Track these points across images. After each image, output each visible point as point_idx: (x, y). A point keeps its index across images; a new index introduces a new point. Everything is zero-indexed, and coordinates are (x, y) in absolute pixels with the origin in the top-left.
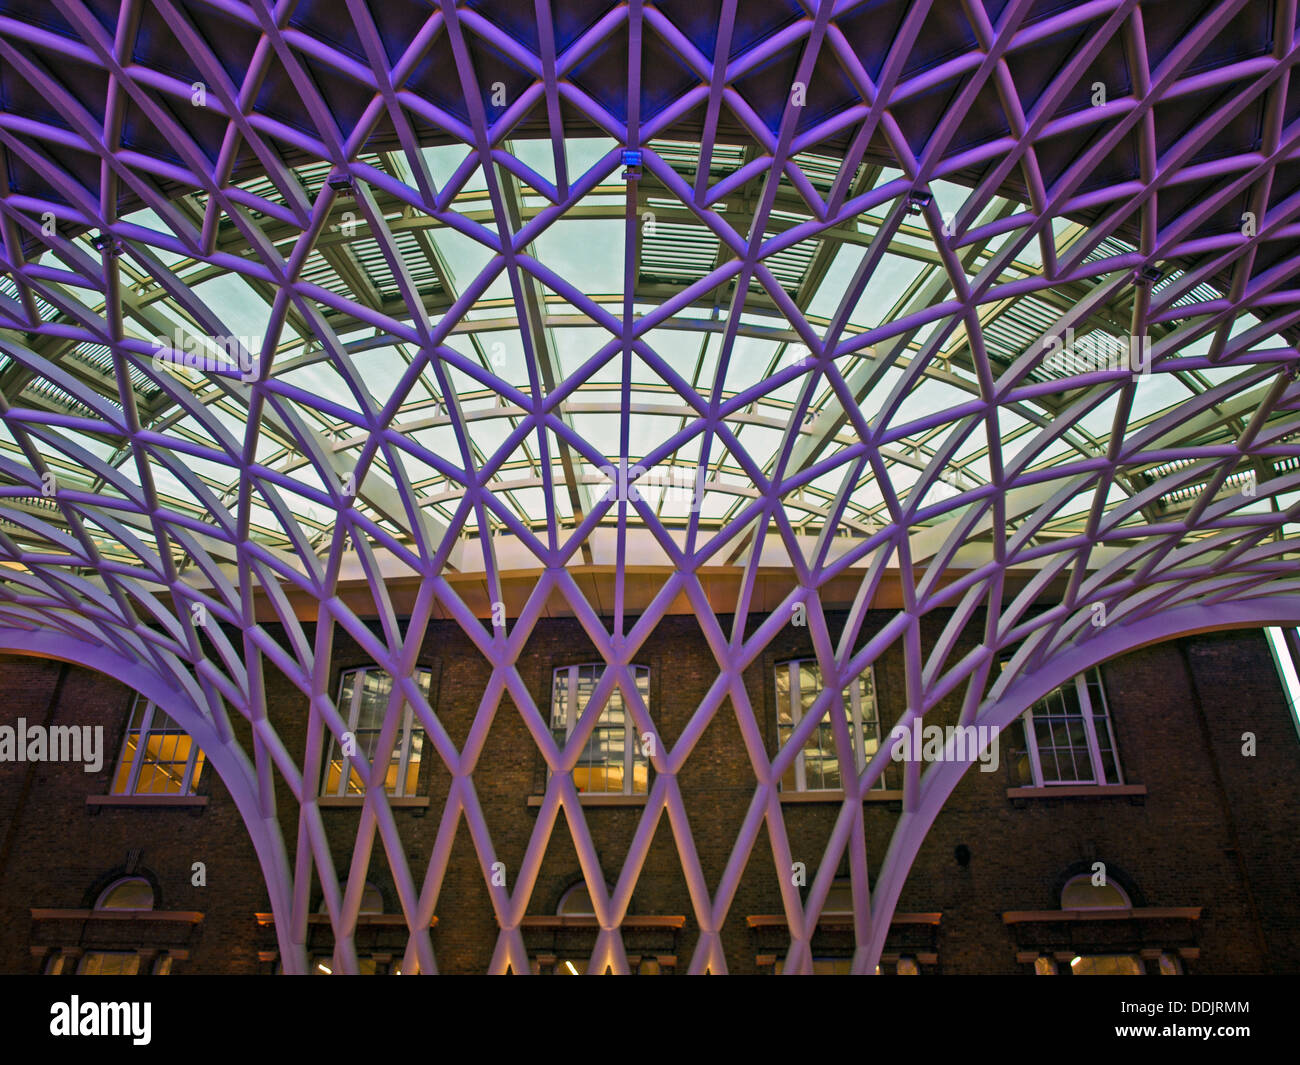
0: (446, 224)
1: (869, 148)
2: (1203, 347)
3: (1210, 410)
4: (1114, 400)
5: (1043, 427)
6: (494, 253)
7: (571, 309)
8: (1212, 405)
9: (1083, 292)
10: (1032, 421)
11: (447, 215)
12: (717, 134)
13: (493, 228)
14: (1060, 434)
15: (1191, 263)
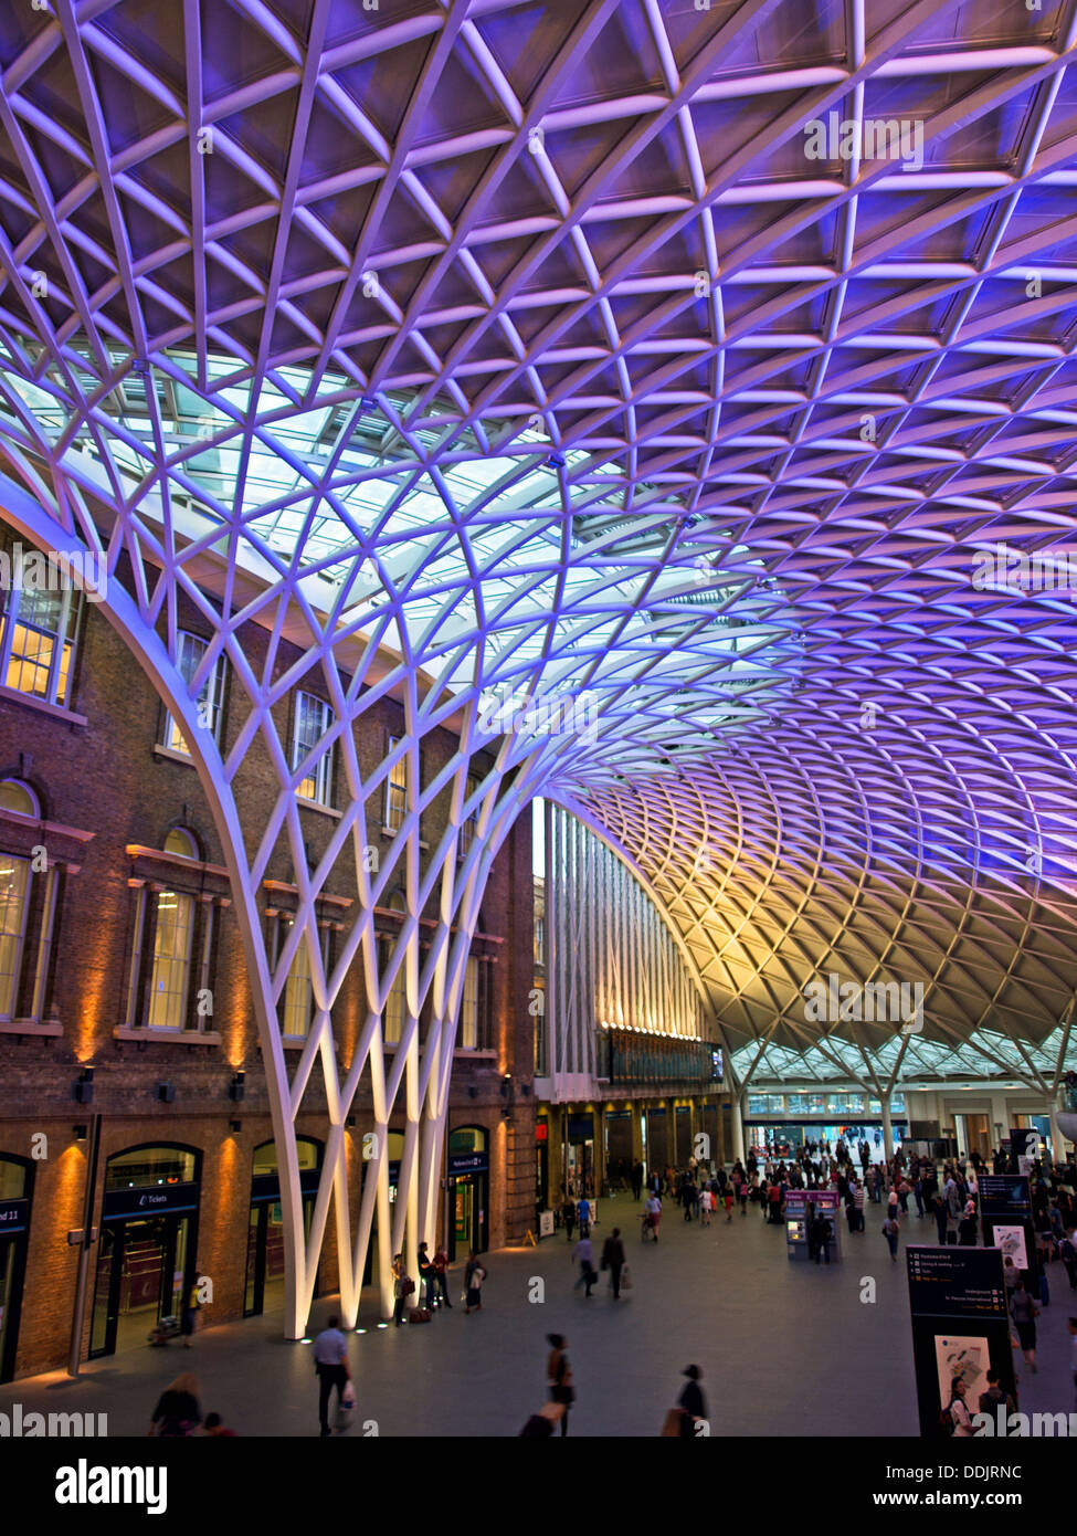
0: (209, 401)
6: (236, 422)
11: (211, 397)
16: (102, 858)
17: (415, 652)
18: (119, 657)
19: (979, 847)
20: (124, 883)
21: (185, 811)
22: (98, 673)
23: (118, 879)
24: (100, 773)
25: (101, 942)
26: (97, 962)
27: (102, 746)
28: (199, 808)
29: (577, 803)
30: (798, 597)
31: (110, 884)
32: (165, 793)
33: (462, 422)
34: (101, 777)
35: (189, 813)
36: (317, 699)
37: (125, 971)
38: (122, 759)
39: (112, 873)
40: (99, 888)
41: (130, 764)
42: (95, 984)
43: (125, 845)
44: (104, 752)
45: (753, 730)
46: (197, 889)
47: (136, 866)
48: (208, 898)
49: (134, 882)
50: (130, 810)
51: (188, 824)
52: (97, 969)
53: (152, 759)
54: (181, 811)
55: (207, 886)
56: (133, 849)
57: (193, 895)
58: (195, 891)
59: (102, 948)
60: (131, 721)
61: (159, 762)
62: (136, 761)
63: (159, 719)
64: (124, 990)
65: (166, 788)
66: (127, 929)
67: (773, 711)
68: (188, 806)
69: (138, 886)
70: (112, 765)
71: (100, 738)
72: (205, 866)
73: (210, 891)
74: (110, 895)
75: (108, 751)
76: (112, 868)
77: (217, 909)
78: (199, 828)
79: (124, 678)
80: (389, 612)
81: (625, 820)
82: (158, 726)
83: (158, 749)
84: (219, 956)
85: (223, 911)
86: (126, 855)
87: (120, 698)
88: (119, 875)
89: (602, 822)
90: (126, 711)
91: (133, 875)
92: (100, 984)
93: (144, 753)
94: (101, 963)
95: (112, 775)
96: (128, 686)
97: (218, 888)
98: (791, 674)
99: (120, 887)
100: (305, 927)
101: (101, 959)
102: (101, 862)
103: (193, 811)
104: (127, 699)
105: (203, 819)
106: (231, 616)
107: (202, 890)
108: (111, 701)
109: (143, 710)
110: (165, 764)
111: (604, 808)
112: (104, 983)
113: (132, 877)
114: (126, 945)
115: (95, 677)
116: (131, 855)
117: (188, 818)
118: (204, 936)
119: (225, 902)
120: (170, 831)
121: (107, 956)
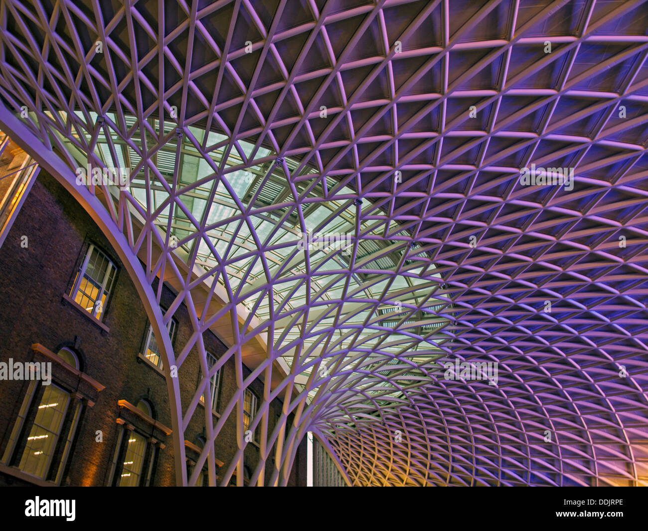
0: (204, 157)
1: (349, 183)
2: (417, 271)
3: (411, 293)
4: (387, 281)
5: (360, 285)
6: (214, 172)
7: (232, 201)
8: (412, 291)
9: (388, 245)
10: (356, 281)
11: (206, 155)
12: (308, 163)
13: (218, 164)
14: (364, 290)
15: (424, 244)
16: (105, 403)
17: (275, 313)
18: (128, 305)
19: (530, 470)
20: (115, 420)
21: (148, 391)
22: (117, 310)
23: (111, 417)
24: (111, 359)
25: (98, 450)
26: (95, 460)
27: (114, 345)
28: (155, 393)
29: (328, 443)
30: (456, 298)
31: (107, 419)
32: (140, 379)
33: (318, 178)
34: (111, 361)
35: (150, 393)
36: (214, 357)
37: (107, 469)
38: (123, 356)
39: (109, 413)
40: (101, 419)
41: (126, 359)
42: (92, 473)
43: (118, 400)
44: (115, 349)
45: (423, 391)
46: (150, 435)
47: (122, 412)
48: (154, 441)
49: (120, 421)
50: (123, 382)
51: (149, 399)
52: (93, 464)
53: (136, 360)
54: (146, 391)
55: (155, 434)
56: (122, 403)
57: (147, 438)
58: (148, 436)
59: (98, 453)
60: (129, 338)
61: (139, 363)
62: (129, 359)
63: (142, 341)
64: (106, 480)
65: (141, 377)
66: (112, 446)
67: (434, 378)
68: (150, 389)
69: (121, 424)
70: (117, 357)
71: (114, 342)
72: (155, 422)
73: (156, 438)
74: (106, 424)
75: (117, 349)
76: (109, 410)
77: (158, 449)
78: (154, 402)
79: (129, 316)
80: (266, 289)
81: (351, 455)
82: (141, 344)
83: (140, 355)
84: (156, 475)
85: (160, 451)
86: (117, 405)
87: (125, 325)
88: (112, 415)
89: (339, 457)
90: (128, 332)
91: (120, 416)
92: (94, 473)
93: (133, 356)
94: (96, 461)
95: (117, 362)
96: (130, 321)
97: (160, 437)
98: (447, 352)
99: (112, 422)
100: (208, 455)
101: (97, 459)
102: (105, 405)
103: (153, 392)
104: (129, 327)
105: (156, 399)
106: (190, 282)
107: (152, 436)
108: (121, 325)
109: (135, 334)
110: (142, 365)
111: (341, 447)
112: (96, 473)
113: (119, 417)
114: (110, 455)
115: (116, 312)
116: (120, 406)
117: (150, 396)
118: (150, 462)
119: (163, 446)
120: (140, 399)
121: (100, 458)
